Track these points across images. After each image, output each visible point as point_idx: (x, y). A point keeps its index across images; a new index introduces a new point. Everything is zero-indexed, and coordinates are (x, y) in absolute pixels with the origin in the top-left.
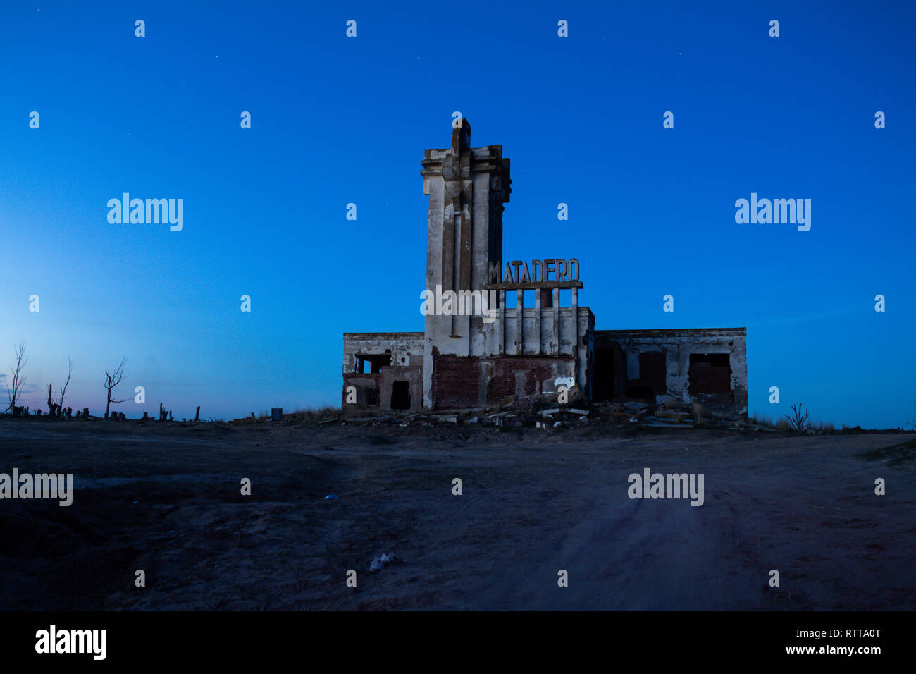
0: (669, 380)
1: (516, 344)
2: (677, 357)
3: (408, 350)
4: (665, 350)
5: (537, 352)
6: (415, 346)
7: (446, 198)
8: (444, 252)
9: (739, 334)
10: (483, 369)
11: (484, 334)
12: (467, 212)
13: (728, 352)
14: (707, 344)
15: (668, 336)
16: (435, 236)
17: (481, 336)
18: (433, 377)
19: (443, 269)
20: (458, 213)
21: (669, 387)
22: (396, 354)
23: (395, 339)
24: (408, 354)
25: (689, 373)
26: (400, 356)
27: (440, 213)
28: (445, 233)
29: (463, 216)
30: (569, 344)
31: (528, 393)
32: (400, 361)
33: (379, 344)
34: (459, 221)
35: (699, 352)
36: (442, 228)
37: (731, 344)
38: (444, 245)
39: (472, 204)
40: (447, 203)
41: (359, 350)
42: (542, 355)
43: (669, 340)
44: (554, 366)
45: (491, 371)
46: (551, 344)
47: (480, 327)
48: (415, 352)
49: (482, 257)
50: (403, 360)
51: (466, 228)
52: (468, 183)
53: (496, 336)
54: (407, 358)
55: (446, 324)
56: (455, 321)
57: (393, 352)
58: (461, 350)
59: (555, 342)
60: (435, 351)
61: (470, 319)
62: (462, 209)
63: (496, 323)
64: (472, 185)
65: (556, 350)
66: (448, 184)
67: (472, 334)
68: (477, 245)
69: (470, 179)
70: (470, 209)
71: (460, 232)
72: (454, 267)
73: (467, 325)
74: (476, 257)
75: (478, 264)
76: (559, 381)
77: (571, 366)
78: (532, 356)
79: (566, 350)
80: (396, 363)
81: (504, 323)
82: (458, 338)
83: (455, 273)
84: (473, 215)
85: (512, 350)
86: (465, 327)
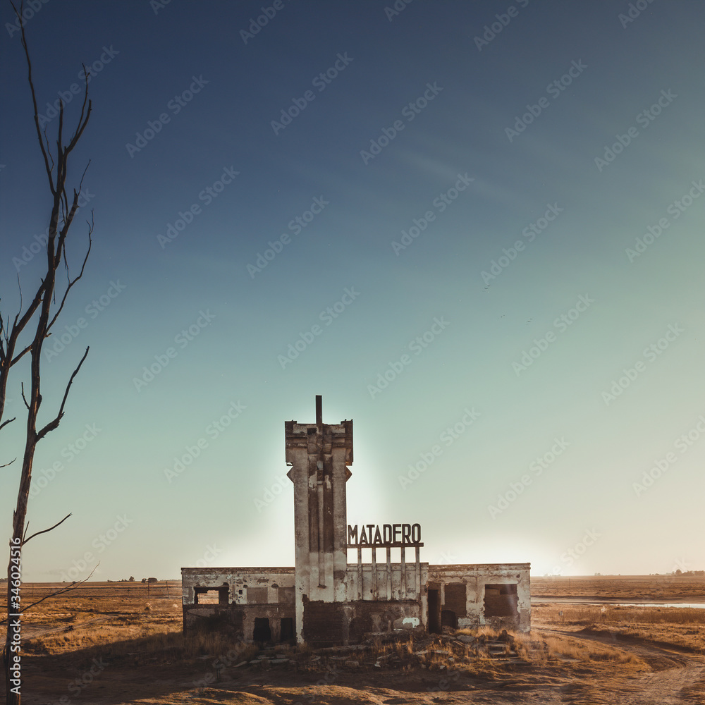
0: (469, 606)
1: (371, 591)
2: (475, 587)
3: (244, 583)
4: (465, 582)
5: (389, 598)
6: (251, 579)
7: (309, 469)
8: (310, 516)
9: (525, 568)
10: (345, 611)
11: (346, 584)
12: (328, 483)
13: (516, 582)
14: (500, 576)
15: (468, 570)
16: (301, 501)
17: (343, 586)
18: (304, 620)
19: (310, 530)
20: (320, 482)
21: (469, 611)
22: (233, 587)
23: (232, 573)
24: (245, 586)
25: (484, 600)
26: (237, 589)
27: (305, 482)
28: (309, 500)
29: (325, 486)
30: (413, 591)
31: (382, 631)
32: (238, 593)
33: (217, 578)
34: (321, 490)
35: (493, 583)
36: (306, 494)
37: (518, 576)
38: (310, 509)
39: (331, 475)
40: (311, 473)
41: (198, 583)
42: (393, 601)
43: (469, 573)
44: (402, 609)
45: (351, 614)
46: (399, 592)
47: (342, 578)
48: (252, 584)
49: (341, 520)
50: (241, 592)
51: (329, 496)
52: (327, 456)
53: (355, 586)
54: (245, 591)
55: (315, 576)
56: (322, 573)
57: (231, 586)
58: (327, 597)
59: (404, 590)
60: (305, 598)
61: (334, 572)
62: (324, 480)
63: (355, 575)
64: (331, 459)
65: (404, 596)
66: (312, 457)
67: (335, 584)
68: (337, 511)
69: (330, 453)
70: (330, 479)
71: (321, 499)
72: (318, 529)
73: (331, 577)
74: (337, 520)
75: (339, 527)
76: (406, 621)
77: (416, 608)
78: (385, 601)
79: (412, 596)
80: (234, 595)
81: (362, 575)
82: (324, 587)
83: (319, 534)
84: (332, 485)
85: (368, 597)
86: (329, 579)
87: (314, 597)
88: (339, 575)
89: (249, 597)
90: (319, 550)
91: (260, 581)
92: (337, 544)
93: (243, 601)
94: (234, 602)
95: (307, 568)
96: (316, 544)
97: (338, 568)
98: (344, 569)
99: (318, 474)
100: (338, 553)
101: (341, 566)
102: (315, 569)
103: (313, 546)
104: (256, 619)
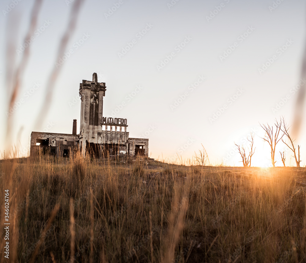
1: (110, 141)
2: (132, 145)
3: (55, 139)
4: (129, 143)
5: (116, 143)
6: (57, 138)
7: (91, 96)
8: (90, 112)
9: (147, 141)
10: (101, 147)
11: (101, 137)
12: (97, 102)
13: (144, 145)
14: (140, 142)
15: (130, 140)
16: (87, 107)
17: (100, 138)
18: (86, 149)
19: (90, 117)
20: (95, 101)
22: (51, 140)
23: (51, 135)
24: (55, 140)
25: (135, 150)
26: (52, 141)
27: (89, 100)
28: (90, 107)
29: (96, 102)
30: (124, 142)
31: (113, 155)
32: (52, 142)
33: (45, 136)
34: (94, 104)
35: (138, 144)
36: (89, 105)
37: (145, 143)
38: (90, 110)
40: (91, 98)
41: (38, 138)
42: (117, 145)
43: (131, 141)
44: (120, 148)
45: (103, 148)
46: (119, 142)
47: (100, 135)
48: (58, 139)
49: (101, 115)
50: (53, 142)
51: (97, 106)
52: (98, 93)
53: (105, 138)
54: (55, 141)
55: (91, 134)
56: (93, 133)
57: (50, 139)
58: (95, 141)
59: (121, 141)
60: (87, 142)
61: (98, 133)
62: (96, 100)
63: (105, 134)
64: (99, 94)
65: (121, 143)
66: (92, 92)
67: (98, 137)
68: (100, 112)
69: (99, 92)
70: (98, 100)
71: (94, 107)
72: (93, 117)
73: (97, 135)
74: (99, 115)
75: (100, 117)
76: (121, 152)
77: (124, 148)
78: (114, 145)
79: (123, 143)
80: (51, 143)
81: (107, 135)
82: (94, 138)
83: (93, 119)
84: (98, 103)
85: (109, 143)
86: (96, 135)
87: (90, 141)
88: (99, 134)
89: (56, 144)
90: (93, 124)
91: (61, 138)
92: (99, 123)
93: (54, 145)
94: (51, 145)
95: (88, 130)
96: (92, 122)
97: (99, 132)
98: (101, 132)
99: (95, 98)
100: (100, 126)
101: (100, 131)
102: (91, 131)
103: (91, 123)
104: (64, 149)
